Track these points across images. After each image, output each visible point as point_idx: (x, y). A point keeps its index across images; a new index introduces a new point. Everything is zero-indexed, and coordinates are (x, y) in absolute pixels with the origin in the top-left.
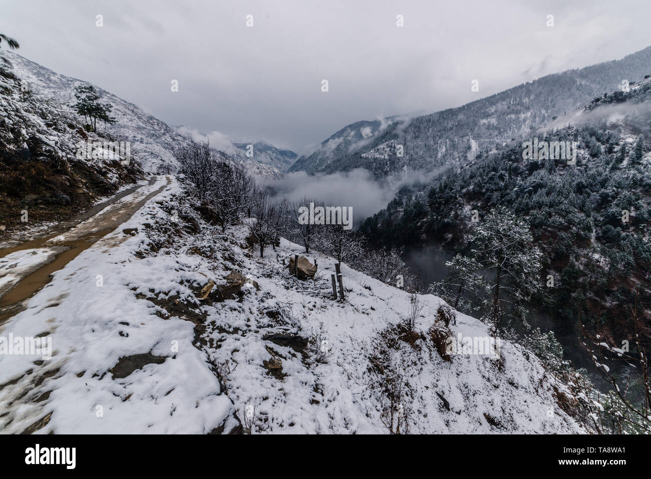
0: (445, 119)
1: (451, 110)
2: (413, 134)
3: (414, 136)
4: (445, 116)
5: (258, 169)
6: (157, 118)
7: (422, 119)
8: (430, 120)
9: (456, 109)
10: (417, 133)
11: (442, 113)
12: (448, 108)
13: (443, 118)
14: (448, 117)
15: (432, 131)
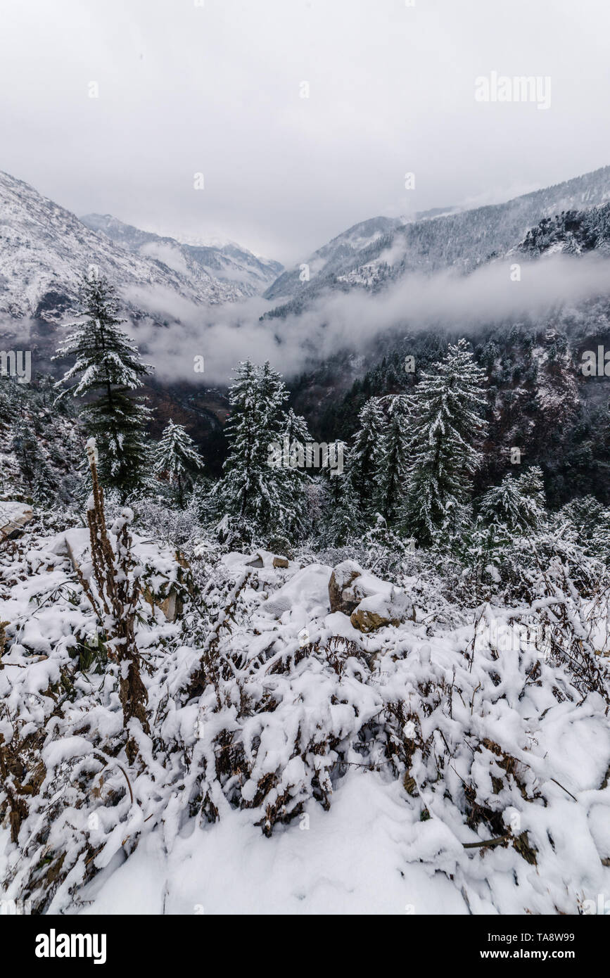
0: (474, 224)
1: (487, 208)
2: (421, 246)
3: (422, 250)
4: (476, 218)
5: (213, 289)
6: (60, 205)
7: (441, 222)
8: (453, 223)
9: (496, 206)
10: (427, 246)
11: (473, 213)
12: (484, 205)
13: (473, 220)
14: (480, 221)
15: (452, 242)
